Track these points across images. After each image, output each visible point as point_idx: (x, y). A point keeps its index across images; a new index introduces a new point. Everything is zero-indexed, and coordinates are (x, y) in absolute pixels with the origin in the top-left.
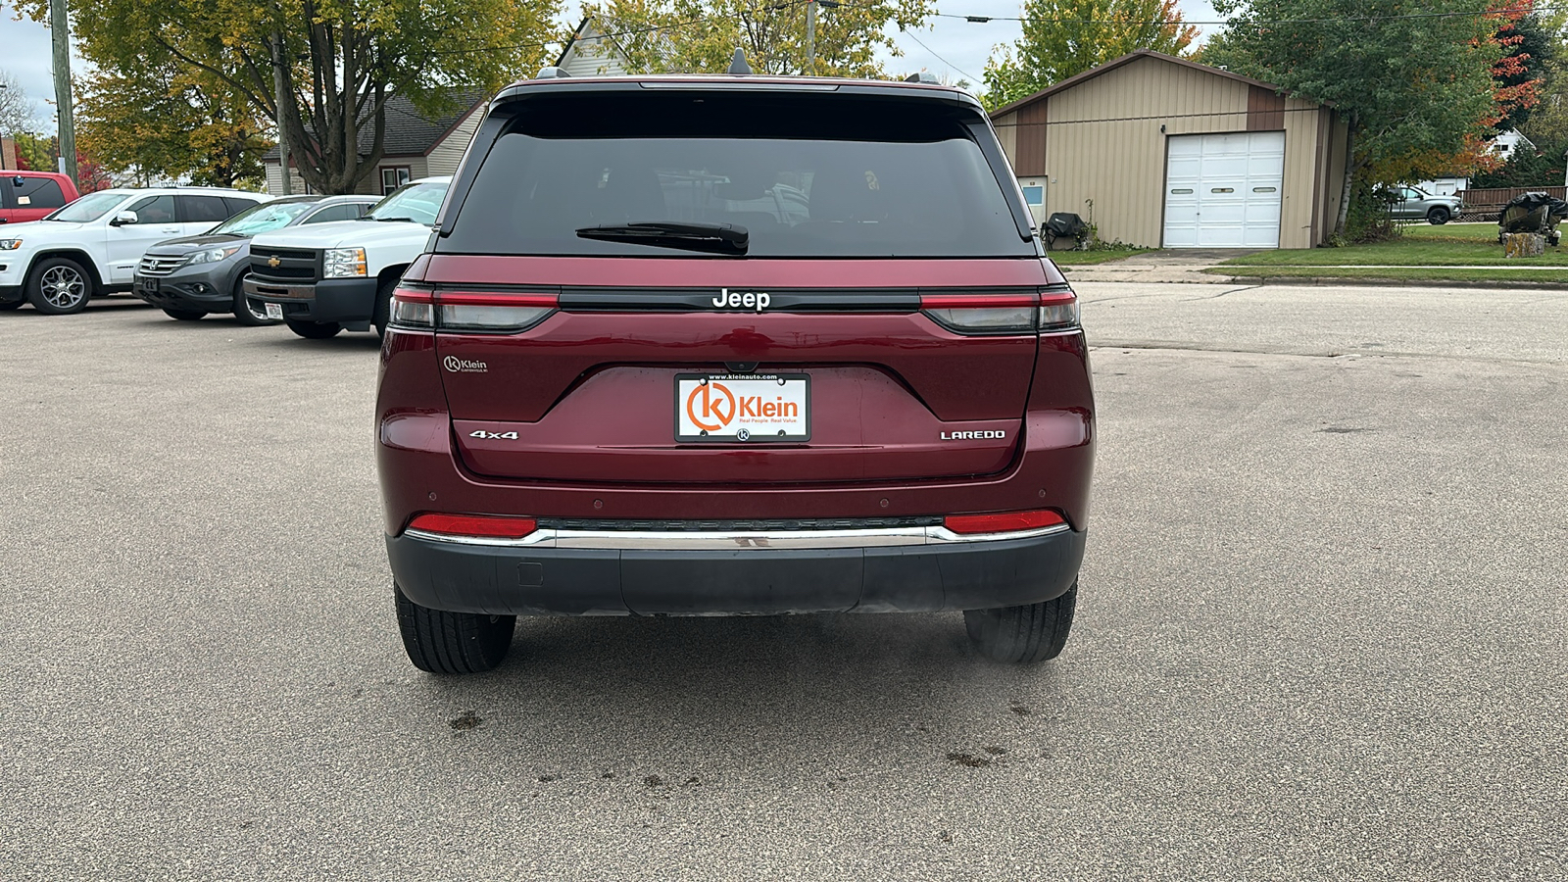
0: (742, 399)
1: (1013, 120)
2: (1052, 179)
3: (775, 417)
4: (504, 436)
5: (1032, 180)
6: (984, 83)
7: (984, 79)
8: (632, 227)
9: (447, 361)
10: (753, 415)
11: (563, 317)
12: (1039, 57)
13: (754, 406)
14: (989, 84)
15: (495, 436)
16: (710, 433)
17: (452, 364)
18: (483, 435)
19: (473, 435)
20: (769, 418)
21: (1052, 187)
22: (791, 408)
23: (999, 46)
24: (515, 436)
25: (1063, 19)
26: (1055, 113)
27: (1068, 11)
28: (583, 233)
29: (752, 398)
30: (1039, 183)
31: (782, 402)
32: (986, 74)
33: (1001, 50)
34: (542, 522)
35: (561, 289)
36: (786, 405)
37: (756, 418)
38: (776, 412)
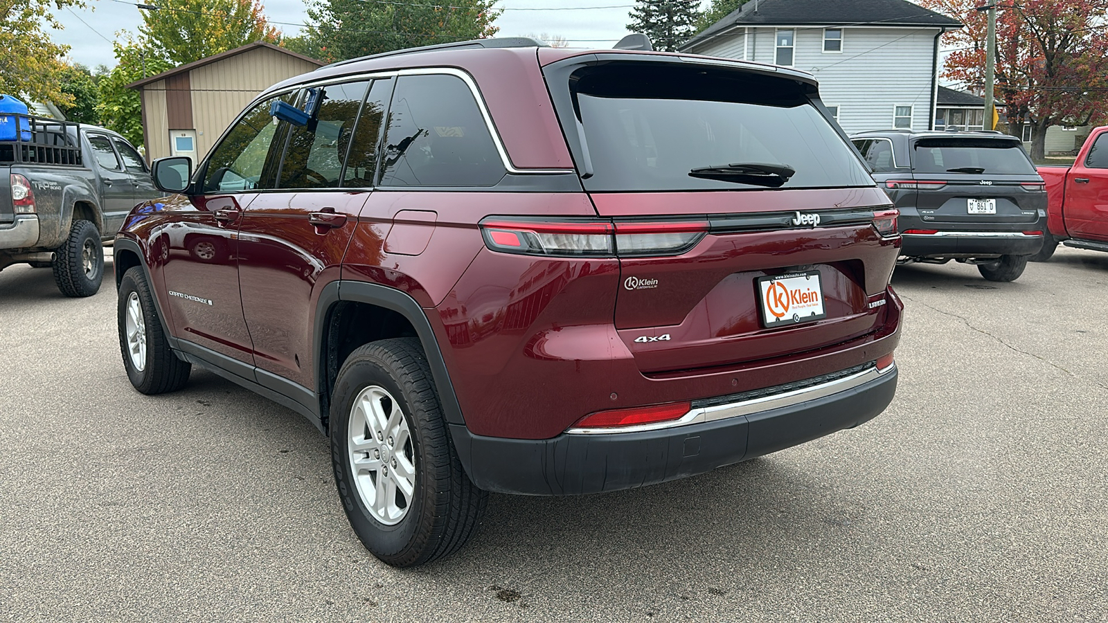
0: (791, 291)
1: (162, 86)
2: (199, 131)
3: (808, 303)
4: (661, 338)
5: (183, 132)
6: (116, 58)
7: (116, 54)
8: (732, 168)
9: (628, 281)
10: (798, 303)
11: (711, 239)
12: (161, 41)
13: (797, 296)
14: (119, 59)
15: (654, 339)
16: (781, 319)
17: (631, 283)
18: (645, 340)
19: (637, 340)
20: (805, 304)
21: (200, 138)
22: (814, 295)
23: (121, 31)
24: (668, 338)
25: (179, 13)
26: (197, 83)
27: (183, 7)
28: (696, 174)
29: (796, 291)
30: (189, 135)
31: (810, 292)
32: (116, 51)
33: (123, 35)
34: (693, 403)
35: (707, 217)
36: (812, 294)
37: (800, 305)
38: (808, 299)
